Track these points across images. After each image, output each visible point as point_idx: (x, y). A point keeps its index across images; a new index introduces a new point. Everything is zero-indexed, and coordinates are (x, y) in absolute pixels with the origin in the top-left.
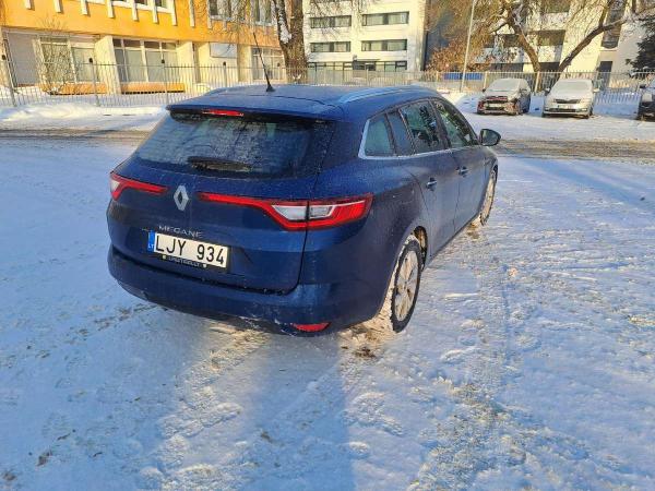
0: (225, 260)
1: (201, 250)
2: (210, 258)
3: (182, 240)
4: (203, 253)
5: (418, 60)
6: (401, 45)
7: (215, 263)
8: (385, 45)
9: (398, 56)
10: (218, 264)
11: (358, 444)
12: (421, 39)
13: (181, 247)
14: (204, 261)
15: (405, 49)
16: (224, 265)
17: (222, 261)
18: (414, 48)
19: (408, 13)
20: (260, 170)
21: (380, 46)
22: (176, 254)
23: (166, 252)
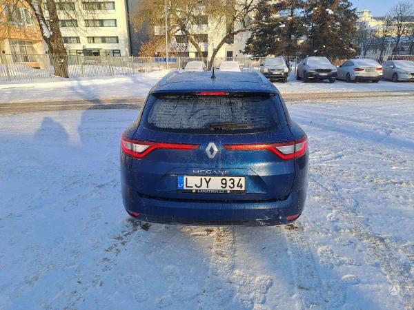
0: (243, 185)
1: (224, 182)
2: (232, 186)
3: (208, 178)
4: (226, 184)
5: (127, 50)
6: (115, 40)
7: (236, 188)
8: (104, 39)
9: (114, 46)
10: (239, 189)
11: (347, 276)
12: (127, 36)
13: (208, 183)
14: (228, 188)
15: (118, 42)
16: (243, 189)
17: (241, 187)
18: (123, 42)
19: (116, 20)
20: (259, 126)
21: (100, 40)
22: (204, 187)
23: (195, 188)
